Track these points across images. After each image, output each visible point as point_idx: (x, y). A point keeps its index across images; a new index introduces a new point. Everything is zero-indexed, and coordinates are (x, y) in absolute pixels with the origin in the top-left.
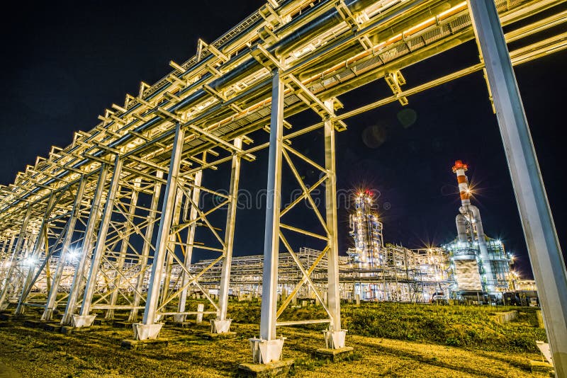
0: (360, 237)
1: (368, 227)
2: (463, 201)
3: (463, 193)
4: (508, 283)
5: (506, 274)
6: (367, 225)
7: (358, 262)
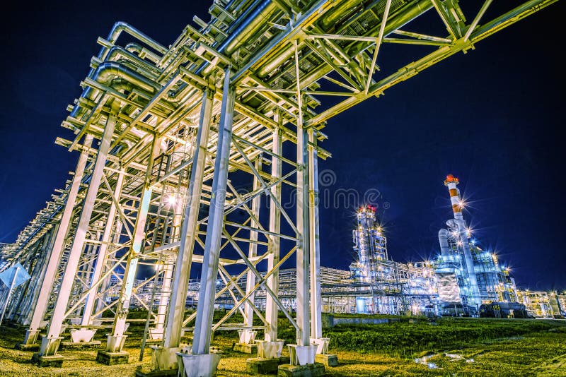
0: (363, 251)
1: (371, 241)
2: (455, 214)
3: (456, 206)
4: (498, 295)
5: (496, 287)
6: (369, 240)
7: (359, 276)
